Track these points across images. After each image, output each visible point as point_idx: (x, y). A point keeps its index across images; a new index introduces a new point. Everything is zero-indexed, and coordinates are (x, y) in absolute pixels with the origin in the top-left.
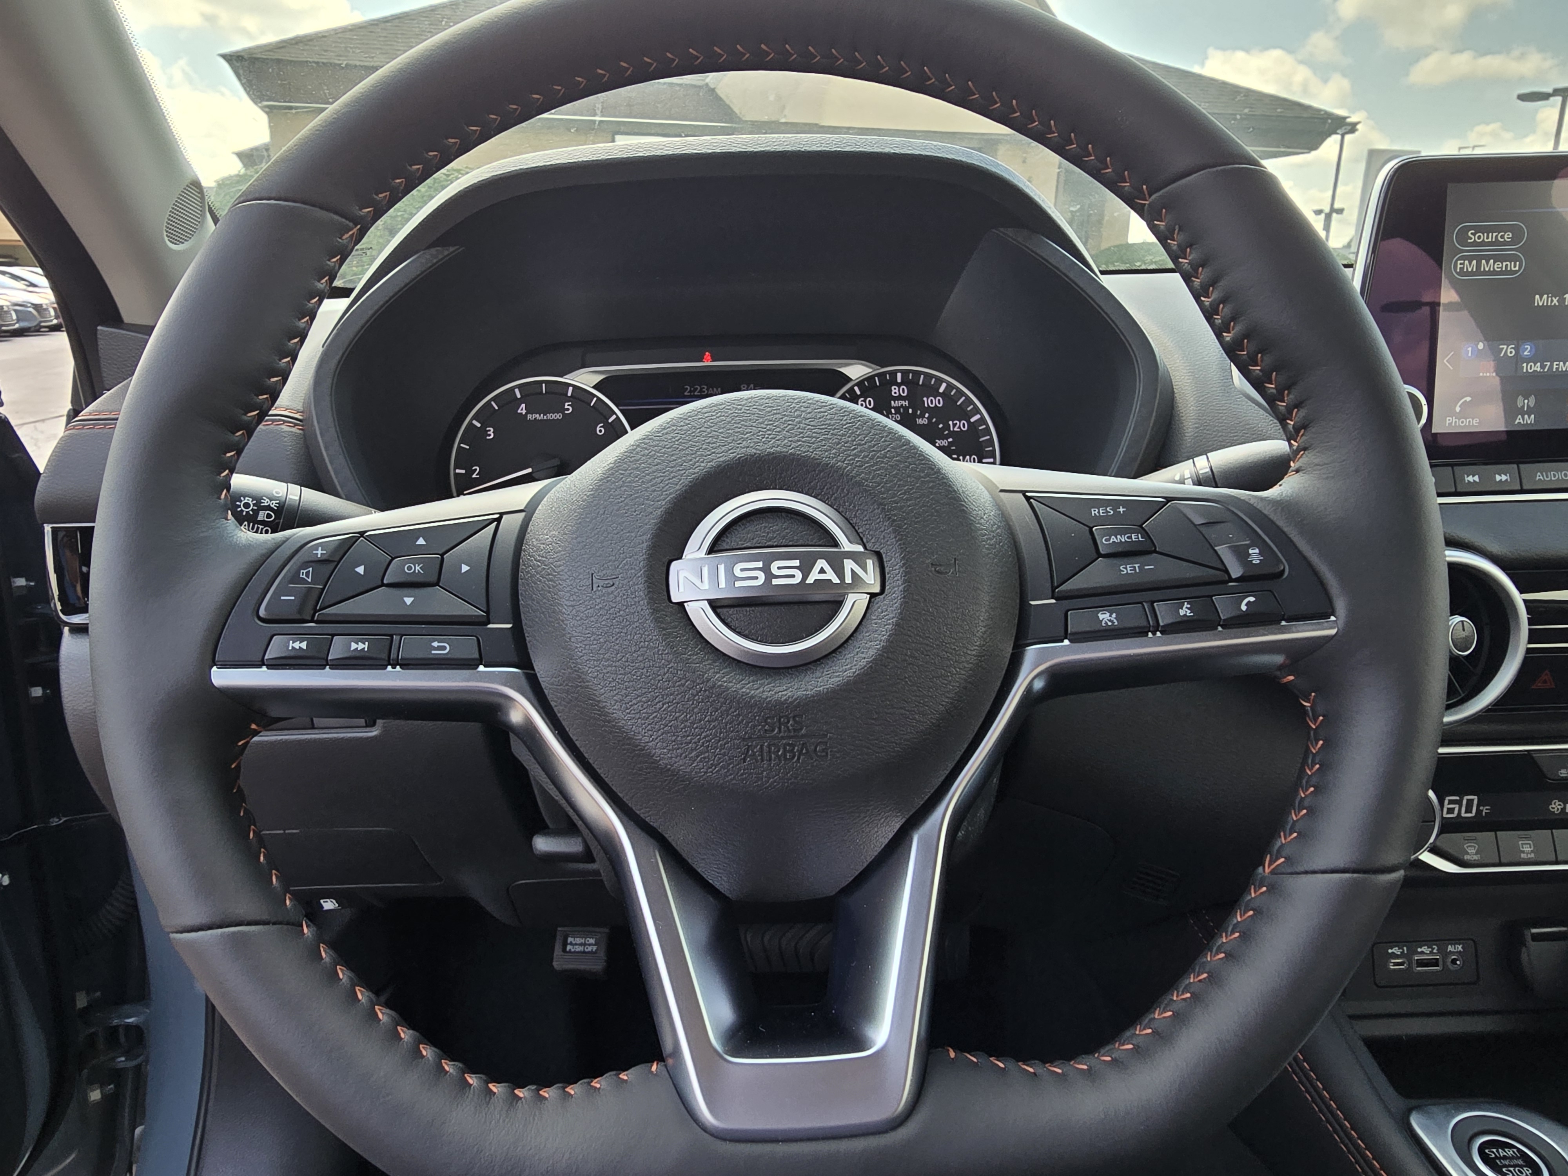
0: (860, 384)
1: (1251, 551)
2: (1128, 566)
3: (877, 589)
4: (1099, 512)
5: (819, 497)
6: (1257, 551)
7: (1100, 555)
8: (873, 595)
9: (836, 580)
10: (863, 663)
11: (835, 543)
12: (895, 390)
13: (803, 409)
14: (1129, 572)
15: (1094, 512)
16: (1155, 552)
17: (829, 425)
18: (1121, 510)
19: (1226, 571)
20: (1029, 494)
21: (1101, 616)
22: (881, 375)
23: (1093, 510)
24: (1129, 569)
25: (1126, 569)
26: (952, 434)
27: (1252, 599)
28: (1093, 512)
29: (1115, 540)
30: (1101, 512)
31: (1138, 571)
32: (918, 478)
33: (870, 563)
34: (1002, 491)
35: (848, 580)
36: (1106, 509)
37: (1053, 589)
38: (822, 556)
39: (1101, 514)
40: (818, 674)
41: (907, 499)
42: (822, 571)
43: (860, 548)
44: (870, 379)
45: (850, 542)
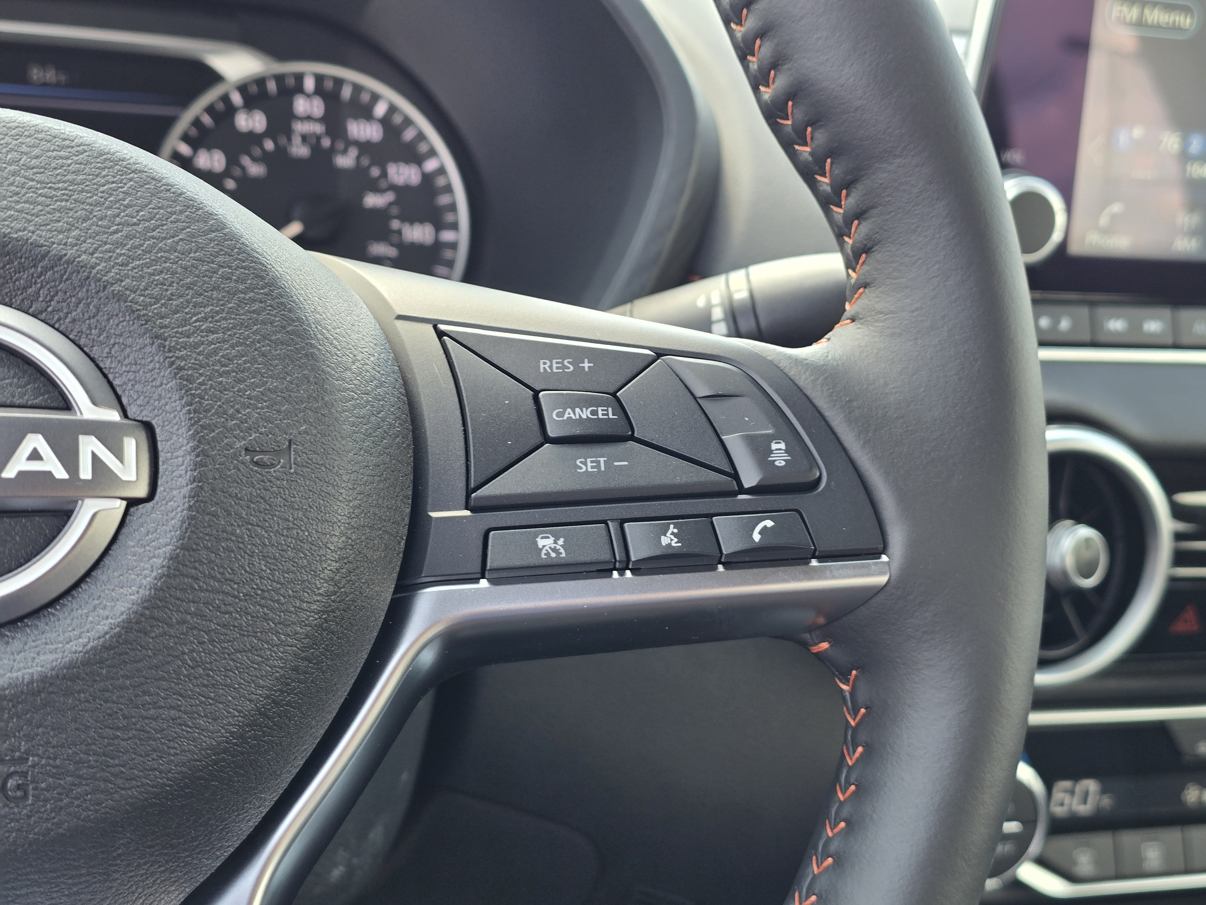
0: (243, 88)
1: (774, 446)
2: (589, 460)
3: (141, 491)
4: (551, 367)
5: (43, 316)
6: (782, 446)
7: (548, 440)
8: (132, 503)
9: (61, 473)
10: (103, 627)
11: (66, 405)
12: (301, 105)
13: (24, 148)
14: (590, 470)
15: (544, 365)
16: (632, 438)
17: (72, 182)
18: (586, 365)
19: (736, 476)
20: (442, 327)
21: (541, 542)
22: (279, 79)
23: (542, 361)
24: (589, 464)
25: (585, 464)
26: (393, 187)
27: (769, 523)
28: (542, 366)
29: (572, 415)
30: (555, 365)
31: (603, 469)
32: (232, 293)
33: (130, 445)
34: (400, 317)
35: (86, 472)
36: (562, 363)
37: (469, 492)
38: (35, 427)
39: (555, 370)
40: (16, 645)
41: (210, 331)
42: (35, 456)
43: (114, 416)
44: (260, 82)
45: (94, 403)
